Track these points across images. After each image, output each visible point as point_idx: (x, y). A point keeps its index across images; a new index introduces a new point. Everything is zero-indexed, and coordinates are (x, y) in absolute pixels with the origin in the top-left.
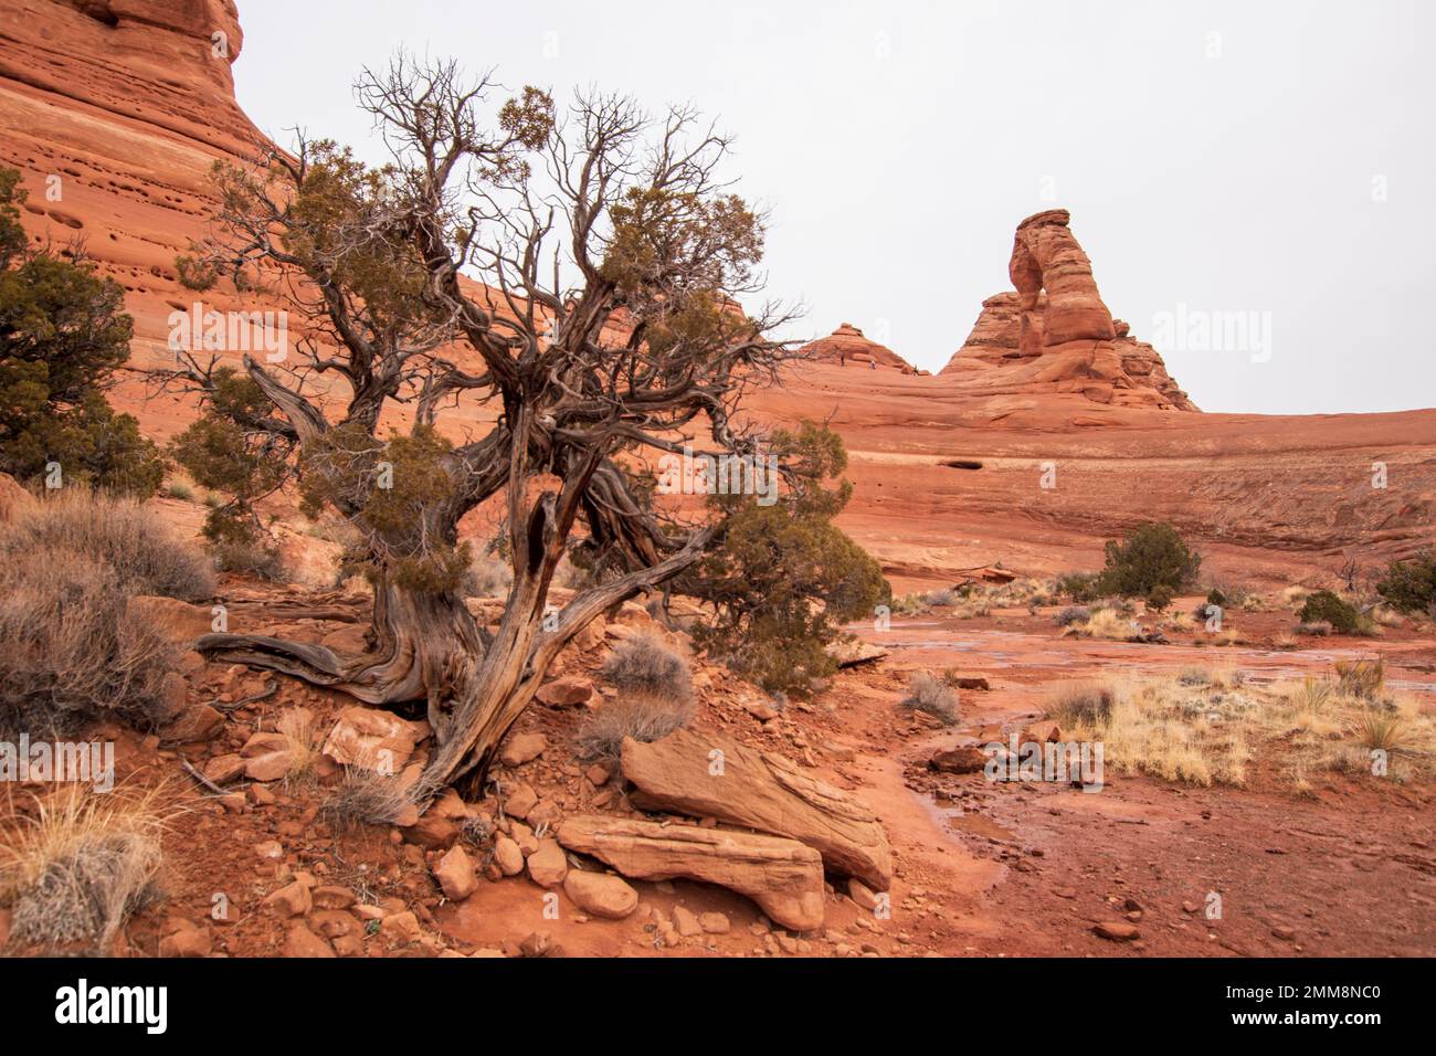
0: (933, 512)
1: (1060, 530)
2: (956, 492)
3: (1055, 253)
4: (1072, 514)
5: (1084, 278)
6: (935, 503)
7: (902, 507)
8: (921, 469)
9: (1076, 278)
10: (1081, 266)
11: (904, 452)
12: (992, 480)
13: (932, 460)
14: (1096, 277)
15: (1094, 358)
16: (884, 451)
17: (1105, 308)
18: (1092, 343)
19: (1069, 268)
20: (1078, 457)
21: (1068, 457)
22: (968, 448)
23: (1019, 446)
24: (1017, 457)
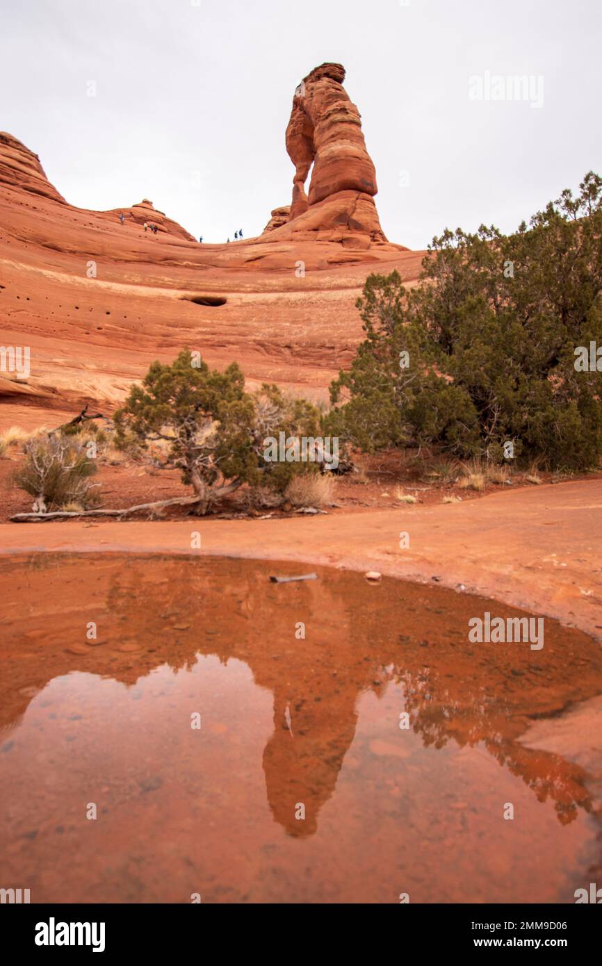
0: (160, 346)
1: (295, 364)
2: (189, 326)
3: (328, 104)
4: (312, 345)
5: (354, 127)
6: (164, 336)
7: (127, 338)
8: (162, 302)
9: (345, 127)
10: (351, 116)
11: (149, 285)
12: (232, 314)
13: (174, 294)
14: (364, 130)
15: (355, 208)
16: (128, 283)
17: (369, 160)
18: (354, 194)
19: (339, 117)
20: (329, 289)
21: (318, 289)
22: (216, 284)
23: (267, 282)
24: (264, 292)
